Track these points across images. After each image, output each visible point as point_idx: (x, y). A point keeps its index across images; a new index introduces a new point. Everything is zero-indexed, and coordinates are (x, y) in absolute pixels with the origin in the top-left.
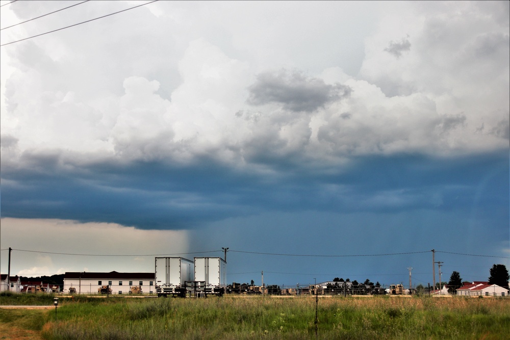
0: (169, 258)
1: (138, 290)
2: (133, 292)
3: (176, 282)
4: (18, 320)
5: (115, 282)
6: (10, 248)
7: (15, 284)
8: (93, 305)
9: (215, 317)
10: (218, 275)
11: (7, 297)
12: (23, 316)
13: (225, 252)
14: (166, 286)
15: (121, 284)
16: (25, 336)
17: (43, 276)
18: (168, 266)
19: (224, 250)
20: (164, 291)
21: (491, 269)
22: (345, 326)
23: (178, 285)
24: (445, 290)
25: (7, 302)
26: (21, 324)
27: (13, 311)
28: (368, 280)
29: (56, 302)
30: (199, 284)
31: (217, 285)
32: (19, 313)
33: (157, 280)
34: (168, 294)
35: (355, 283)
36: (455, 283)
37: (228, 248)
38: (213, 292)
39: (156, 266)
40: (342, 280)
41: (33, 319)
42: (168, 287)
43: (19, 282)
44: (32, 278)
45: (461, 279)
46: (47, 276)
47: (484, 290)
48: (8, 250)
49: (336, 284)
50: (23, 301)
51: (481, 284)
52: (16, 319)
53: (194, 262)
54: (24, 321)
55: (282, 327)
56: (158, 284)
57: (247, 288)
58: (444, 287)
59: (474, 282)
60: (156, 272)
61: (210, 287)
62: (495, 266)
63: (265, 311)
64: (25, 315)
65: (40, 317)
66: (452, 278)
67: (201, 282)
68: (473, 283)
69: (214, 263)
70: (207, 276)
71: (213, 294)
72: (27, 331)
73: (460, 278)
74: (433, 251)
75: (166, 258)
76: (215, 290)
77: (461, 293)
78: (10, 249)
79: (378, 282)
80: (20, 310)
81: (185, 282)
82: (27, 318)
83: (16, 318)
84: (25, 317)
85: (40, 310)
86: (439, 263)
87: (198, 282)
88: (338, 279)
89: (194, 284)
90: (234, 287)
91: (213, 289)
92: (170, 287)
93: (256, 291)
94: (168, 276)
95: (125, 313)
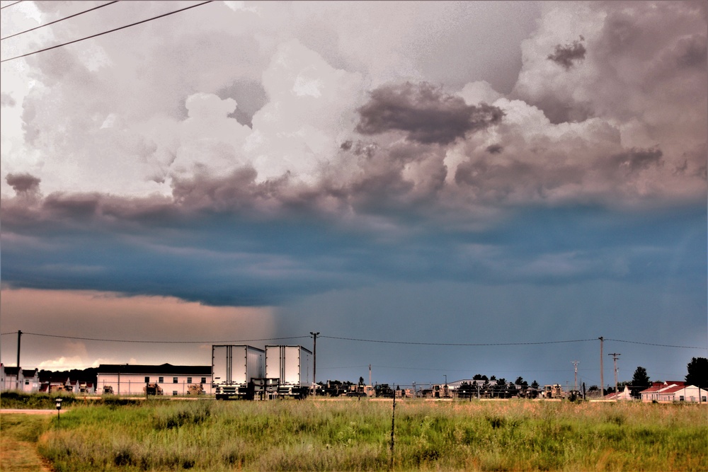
0: (231, 346)
1: (199, 389)
2: (192, 393)
3: (240, 379)
4: (11, 429)
5: (168, 379)
6: (20, 331)
7: (30, 380)
8: (111, 409)
9: (266, 426)
10: (297, 370)
11: (12, 398)
12: (19, 423)
13: (315, 338)
14: (227, 384)
15: (175, 382)
16: (15, 450)
17: (73, 369)
18: (229, 358)
19: (313, 336)
20: (224, 392)
21: (689, 365)
22: (430, 439)
23: (243, 382)
24: (627, 392)
25: (9, 404)
26: (15, 434)
27: (6, 417)
28: (520, 379)
29: (58, 405)
30: (271, 382)
31: (296, 383)
32: (14, 419)
33: (215, 376)
34: (230, 395)
35: (502, 382)
36: (640, 383)
37: (318, 333)
38: (290, 393)
39: (213, 357)
40: (484, 378)
41: (31, 427)
42: (229, 386)
43: (36, 377)
44: (58, 372)
45: (648, 378)
46: (78, 369)
47: (679, 394)
48: (17, 334)
49: (475, 383)
50: (31, 404)
51: (674, 385)
52: (9, 427)
53: (264, 351)
54: (19, 429)
55: (350, 440)
56: (216, 382)
57: (347, 388)
58: (626, 389)
59: (667, 382)
60: (213, 365)
61: (286, 386)
62: (694, 359)
63: (331, 419)
64: (22, 422)
65: (41, 425)
66: (636, 376)
67: (274, 380)
68: (665, 383)
69: (293, 354)
70: (283, 371)
71: (291, 396)
72: (20, 443)
73: (647, 376)
74: (601, 338)
75: (227, 346)
76: (293, 390)
77: (647, 396)
78: (20, 333)
79: (535, 381)
80: (17, 415)
81: (252, 379)
82: (24, 426)
83: (9, 425)
84: (21, 424)
85: (43, 415)
86: (615, 355)
87: (269, 379)
88: (479, 375)
89: (263, 382)
90: (329, 386)
91: (290, 389)
92: (233, 386)
93: (359, 393)
94: (229, 372)
95: (150, 420)
